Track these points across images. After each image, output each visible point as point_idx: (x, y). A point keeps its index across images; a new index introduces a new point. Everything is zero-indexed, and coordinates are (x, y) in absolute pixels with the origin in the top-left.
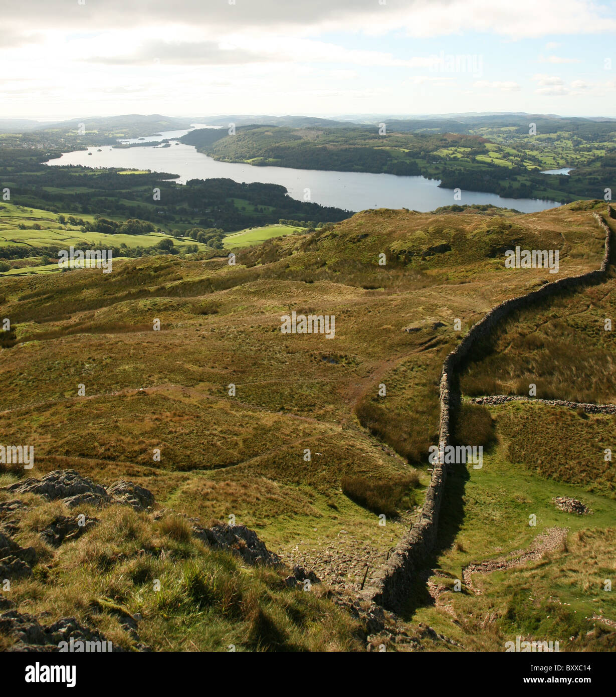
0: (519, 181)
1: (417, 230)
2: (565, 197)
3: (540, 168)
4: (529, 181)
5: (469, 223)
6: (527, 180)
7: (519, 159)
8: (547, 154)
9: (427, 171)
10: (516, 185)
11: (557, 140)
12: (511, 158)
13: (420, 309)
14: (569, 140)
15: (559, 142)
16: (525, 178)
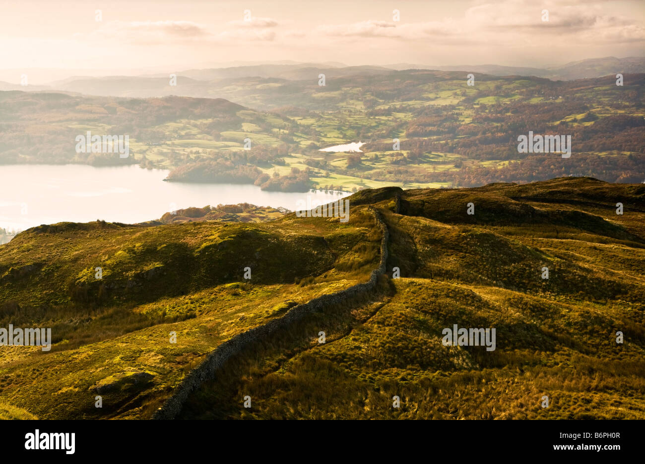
0: (288, 165)
1: (119, 249)
2: (357, 184)
3: (318, 144)
4: (304, 163)
5: (194, 235)
6: (300, 163)
7: (286, 132)
8: (327, 122)
9: (145, 158)
10: (284, 171)
11: (342, 100)
12: (276, 130)
13: (117, 359)
14: (358, 99)
15: (344, 104)
16: (296, 160)
